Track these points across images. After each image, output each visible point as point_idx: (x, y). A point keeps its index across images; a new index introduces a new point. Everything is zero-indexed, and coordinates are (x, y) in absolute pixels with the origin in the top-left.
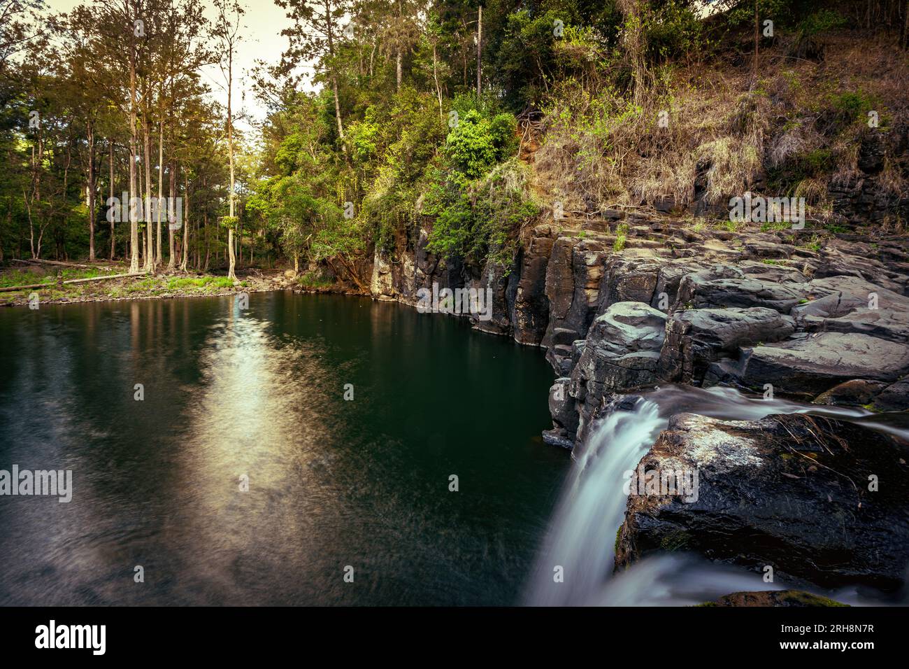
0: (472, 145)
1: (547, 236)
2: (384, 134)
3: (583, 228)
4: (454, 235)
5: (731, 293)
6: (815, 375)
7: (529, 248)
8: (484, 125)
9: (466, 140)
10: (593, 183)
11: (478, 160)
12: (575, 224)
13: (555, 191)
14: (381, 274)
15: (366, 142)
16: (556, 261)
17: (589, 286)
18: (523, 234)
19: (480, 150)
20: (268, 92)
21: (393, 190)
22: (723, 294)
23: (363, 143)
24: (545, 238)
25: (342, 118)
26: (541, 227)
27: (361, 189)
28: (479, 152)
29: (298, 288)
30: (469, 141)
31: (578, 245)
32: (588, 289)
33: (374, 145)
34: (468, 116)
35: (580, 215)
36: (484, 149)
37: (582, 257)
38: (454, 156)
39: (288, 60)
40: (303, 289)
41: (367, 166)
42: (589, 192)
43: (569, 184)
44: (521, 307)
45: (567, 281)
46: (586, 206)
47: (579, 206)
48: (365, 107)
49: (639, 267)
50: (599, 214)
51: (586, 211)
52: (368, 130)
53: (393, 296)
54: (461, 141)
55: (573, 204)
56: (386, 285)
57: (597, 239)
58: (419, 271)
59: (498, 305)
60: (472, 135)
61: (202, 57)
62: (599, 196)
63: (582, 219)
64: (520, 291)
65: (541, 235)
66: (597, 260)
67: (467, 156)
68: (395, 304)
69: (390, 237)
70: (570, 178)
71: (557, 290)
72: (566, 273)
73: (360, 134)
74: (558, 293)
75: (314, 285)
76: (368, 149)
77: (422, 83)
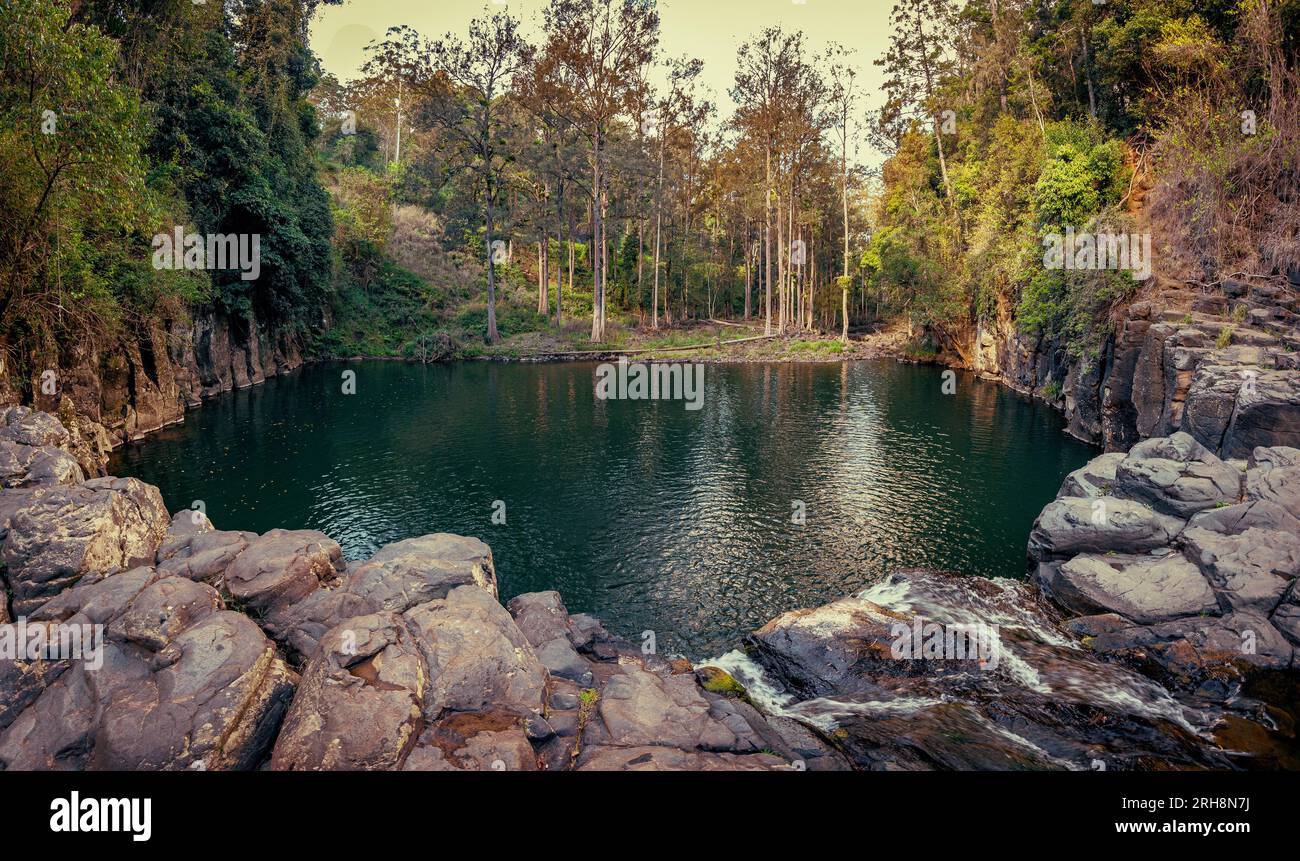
0: (1063, 191)
1: (1145, 318)
2: (986, 173)
3: (1194, 309)
4: (1042, 310)
5: (1142, 482)
6: (1090, 600)
7: (1122, 335)
8: (1081, 161)
9: (1057, 185)
10: (1212, 240)
11: (1073, 208)
12: (1185, 301)
13: (1167, 249)
14: (983, 346)
15: (966, 185)
16: (1146, 358)
17: (1178, 397)
18: (1113, 315)
19: (1075, 196)
20: (883, 139)
21: (993, 243)
22: (1134, 482)
23: (962, 188)
24: (1141, 321)
25: (946, 158)
26: (1139, 305)
27: (964, 242)
28: (1074, 199)
29: (901, 356)
30: (1060, 185)
31: (1171, 338)
32: (1176, 401)
33: (974, 188)
34: (1059, 153)
35: (1195, 286)
36: (1080, 193)
37: (1172, 355)
38: (1043, 206)
39: (890, 111)
40: (906, 357)
41: (968, 214)
42: (1206, 254)
43: (1184, 240)
44: (1109, 412)
45: (1156, 386)
46: (1203, 273)
47: (1193, 275)
48: (968, 143)
49: (1218, 383)
50: (1219, 286)
51: (1203, 280)
52: (968, 171)
53: (998, 374)
54: (1051, 187)
55: (1186, 271)
56: (989, 360)
57: (1201, 329)
58: (1021, 347)
59: (1090, 405)
60: (1064, 178)
61: (825, 122)
62: (1219, 259)
63: (1197, 293)
64: (1107, 392)
65: (1136, 317)
66: (1189, 362)
67: (1059, 205)
68: (998, 384)
69: (992, 302)
70: (1184, 232)
71: (1145, 397)
72: (1156, 376)
73: (958, 177)
74: (1146, 400)
75: (917, 354)
76: (967, 194)
77: (1021, 111)
